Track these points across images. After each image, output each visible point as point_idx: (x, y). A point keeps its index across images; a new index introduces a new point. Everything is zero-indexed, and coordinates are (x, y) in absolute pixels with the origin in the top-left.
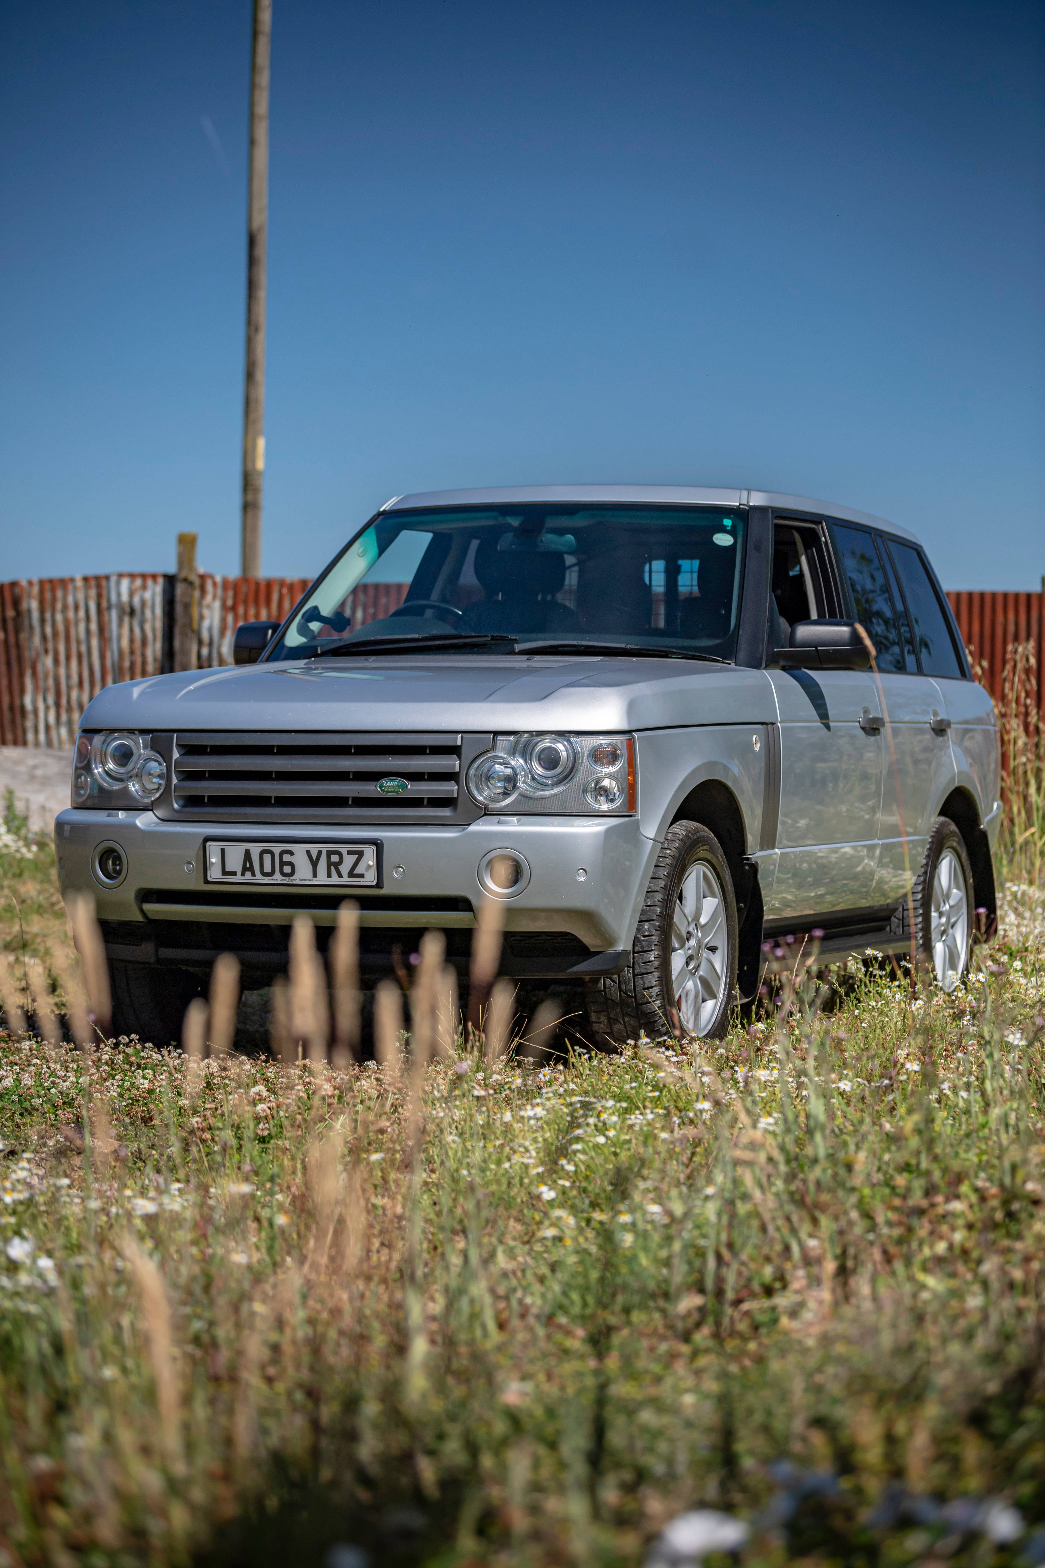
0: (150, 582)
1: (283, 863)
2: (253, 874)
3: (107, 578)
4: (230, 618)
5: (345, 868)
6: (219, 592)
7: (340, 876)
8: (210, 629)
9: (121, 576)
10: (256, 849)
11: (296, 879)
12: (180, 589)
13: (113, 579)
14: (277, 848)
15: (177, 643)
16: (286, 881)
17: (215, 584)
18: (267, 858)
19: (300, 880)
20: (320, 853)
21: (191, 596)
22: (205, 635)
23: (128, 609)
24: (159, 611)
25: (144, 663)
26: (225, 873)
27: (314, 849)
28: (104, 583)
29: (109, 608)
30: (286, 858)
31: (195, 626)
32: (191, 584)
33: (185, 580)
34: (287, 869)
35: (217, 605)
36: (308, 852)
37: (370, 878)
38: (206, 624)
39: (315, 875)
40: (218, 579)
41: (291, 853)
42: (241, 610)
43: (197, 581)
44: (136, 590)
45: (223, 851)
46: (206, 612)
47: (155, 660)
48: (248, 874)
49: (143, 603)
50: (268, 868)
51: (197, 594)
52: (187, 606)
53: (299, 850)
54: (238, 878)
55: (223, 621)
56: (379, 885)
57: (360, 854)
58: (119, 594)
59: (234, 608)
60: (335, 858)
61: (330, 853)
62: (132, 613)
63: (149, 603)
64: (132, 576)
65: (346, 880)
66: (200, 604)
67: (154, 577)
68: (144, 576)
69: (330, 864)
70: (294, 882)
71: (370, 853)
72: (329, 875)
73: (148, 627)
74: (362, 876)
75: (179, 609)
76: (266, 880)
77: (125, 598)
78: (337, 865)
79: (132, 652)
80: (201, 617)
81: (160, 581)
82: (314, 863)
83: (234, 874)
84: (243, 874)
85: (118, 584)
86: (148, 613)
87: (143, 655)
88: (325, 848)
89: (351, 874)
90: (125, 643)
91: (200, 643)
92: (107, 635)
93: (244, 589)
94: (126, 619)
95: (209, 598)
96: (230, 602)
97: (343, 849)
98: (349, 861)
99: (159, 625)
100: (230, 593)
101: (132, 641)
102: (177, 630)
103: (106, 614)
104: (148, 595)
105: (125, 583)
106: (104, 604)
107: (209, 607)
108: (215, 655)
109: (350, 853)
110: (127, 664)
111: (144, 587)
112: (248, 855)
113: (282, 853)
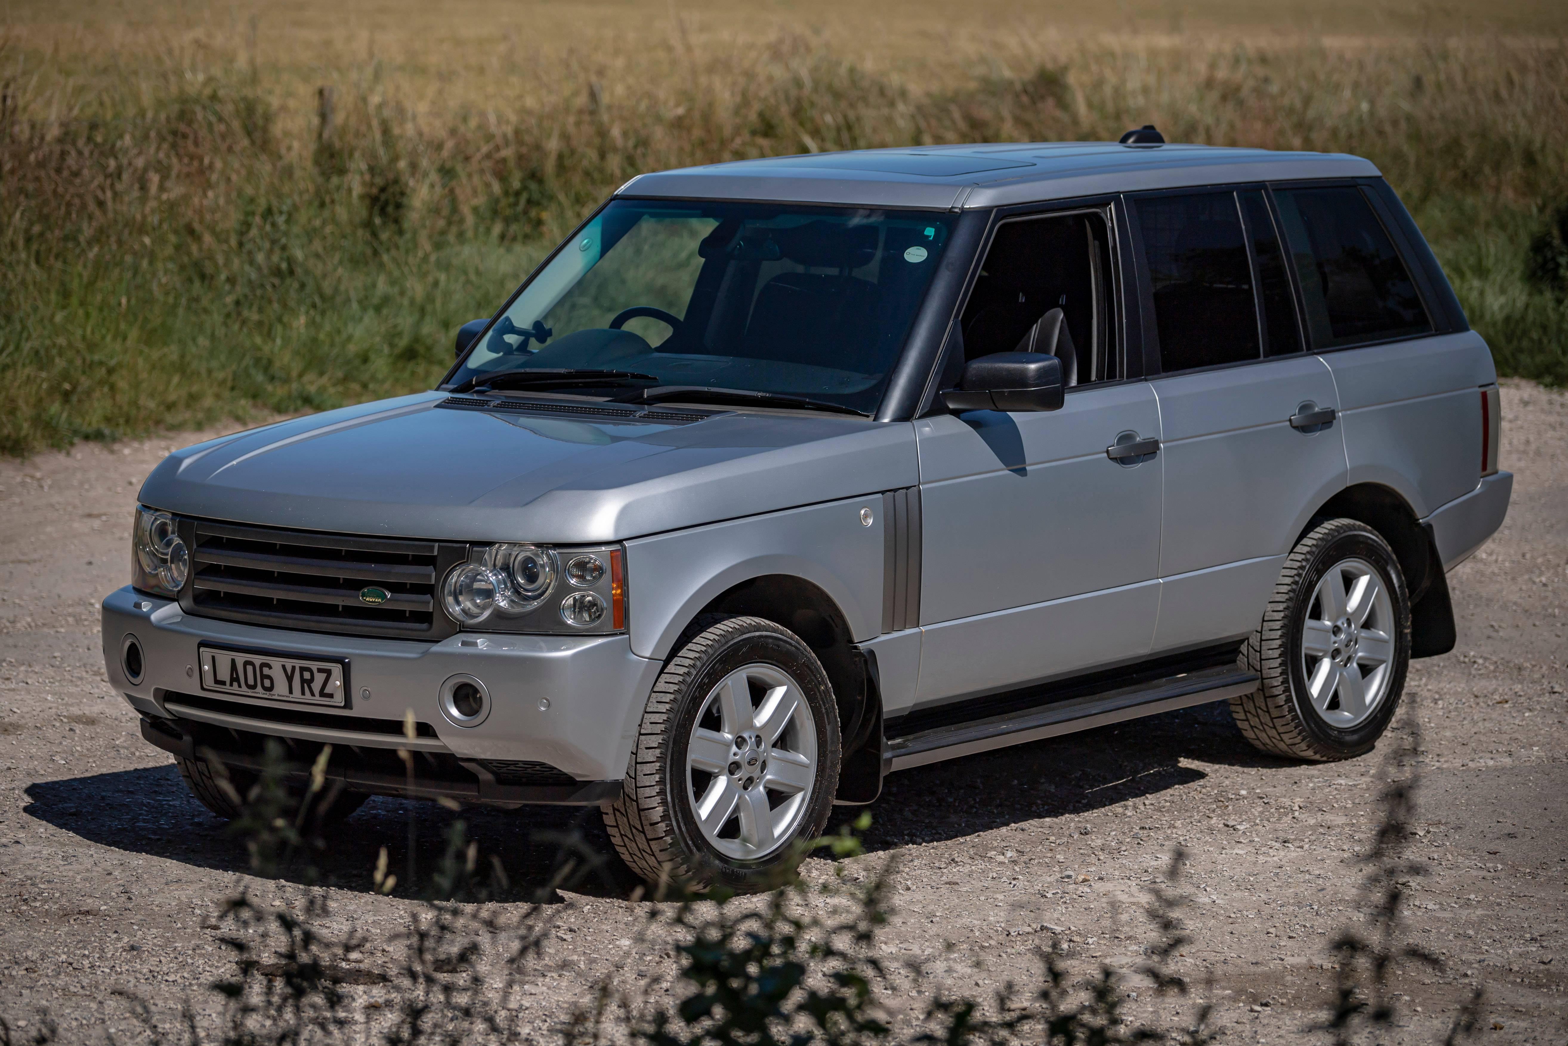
1: (263, 677)
2: (240, 686)
5: (317, 686)
7: (313, 694)
10: (240, 659)
11: (275, 694)
14: (258, 660)
16: (268, 695)
18: (250, 669)
19: (279, 695)
20: (294, 668)
26: (217, 682)
27: (289, 663)
30: (266, 671)
34: (267, 682)
36: (284, 667)
37: (339, 699)
39: (291, 692)
41: (270, 667)
45: (213, 658)
48: (235, 685)
50: (251, 681)
53: (276, 663)
56: (348, 705)
57: (330, 673)
60: (308, 675)
61: (302, 670)
65: (318, 699)
69: (303, 681)
70: (274, 697)
71: (337, 671)
72: (303, 693)
74: (331, 696)
76: (250, 693)
78: (309, 682)
82: (290, 679)
83: (224, 683)
84: (231, 684)
88: (297, 664)
89: (322, 694)
97: (314, 665)
98: (320, 678)
109: (320, 670)
113: (263, 665)
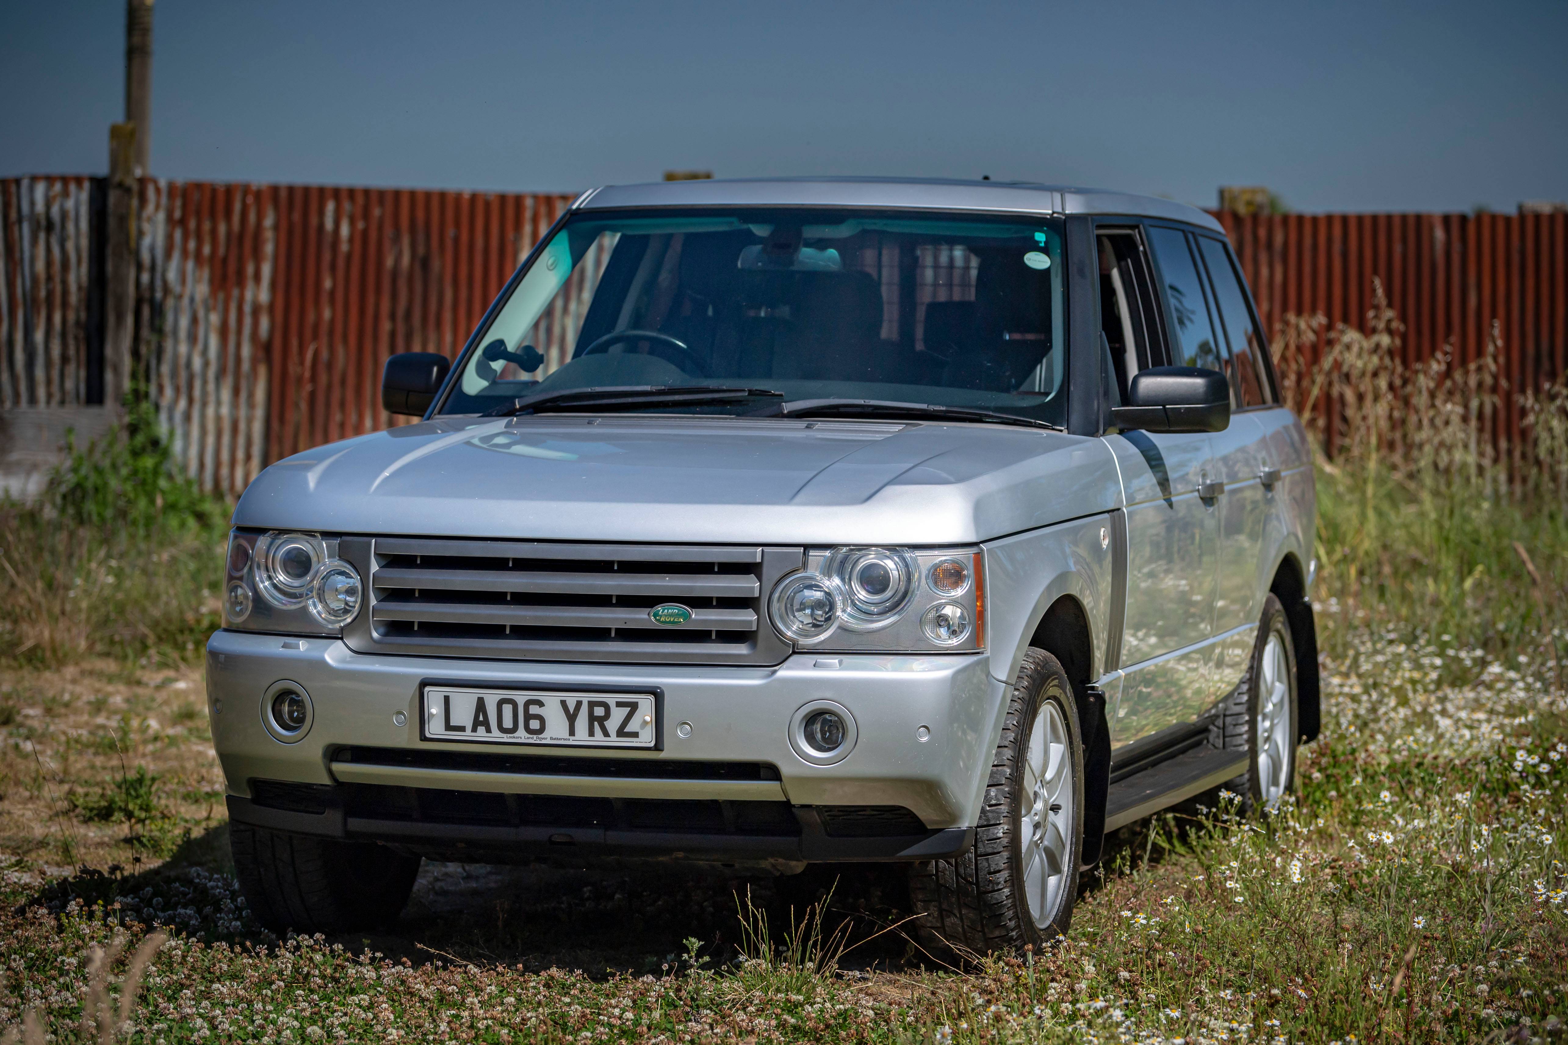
0: (72, 187)
1: (528, 717)
2: (489, 730)
3: (18, 182)
4: (178, 234)
5: (613, 725)
6: (164, 200)
7: (606, 734)
8: (152, 249)
9: (34, 179)
10: (492, 698)
11: (547, 737)
12: (113, 197)
13: (25, 183)
14: (521, 697)
15: (110, 268)
16: (534, 740)
17: (158, 190)
18: (507, 709)
19: (551, 738)
20: (579, 704)
21: (128, 206)
22: (146, 257)
23: (43, 222)
24: (84, 225)
25: (65, 293)
26: (449, 727)
27: (572, 699)
28: (13, 188)
29: (20, 220)
30: (534, 710)
31: (133, 244)
32: (128, 190)
33: (120, 185)
34: (535, 724)
35: (161, 216)
36: (563, 703)
37: (647, 738)
38: (146, 241)
39: (572, 732)
40: (163, 183)
41: (540, 704)
42: (192, 224)
43: (135, 187)
44: (54, 197)
45: (447, 699)
46: (146, 227)
47: (80, 288)
48: (481, 730)
49: (64, 215)
50: (508, 723)
51: (135, 202)
52: (123, 220)
53: (551, 700)
54: (468, 735)
55: (169, 238)
56: (658, 747)
57: (634, 707)
58: (32, 203)
59: (183, 222)
60: (599, 711)
61: (592, 705)
62: (50, 227)
63: (72, 214)
64: (50, 180)
65: (614, 740)
66: (139, 217)
67: (79, 180)
68: (65, 180)
69: (592, 718)
70: (543, 742)
71: (646, 704)
72: (591, 733)
73: (70, 246)
74: (635, 735)
75: (112, 223)
76: (506, 738)
77: (40, 207)
78: (602, 720)
79: (49, 278)
80: (141, 234)
81: (86, 185)
82: (572, 718)
83: (462, 729)
84: (474, 730)
85: (31, 190)
86: (71, 228)
87: (64, 283)
88: (586, 698)
89: (621, 733)
90: (40, 266)
91: (139, 267)
92: (17, 255)
93: (196, 196)
94: (42, 236)
95: (150, 208)
96: (177, 214)
97: (611, 699)
98: (618, 715)
99: (84, 242)
100: (178, 203)
101: (49, 264)
102: (109, 251)
103: (16, 229)
104: (70, 204)
105: (40, 189)
106: (13, 215)
107: (150, 219)
108: (158, 283)
109: (619, 704)
110: (43, 293)
111: (65, 194)
112: (481, 706)
113: (528, 704)
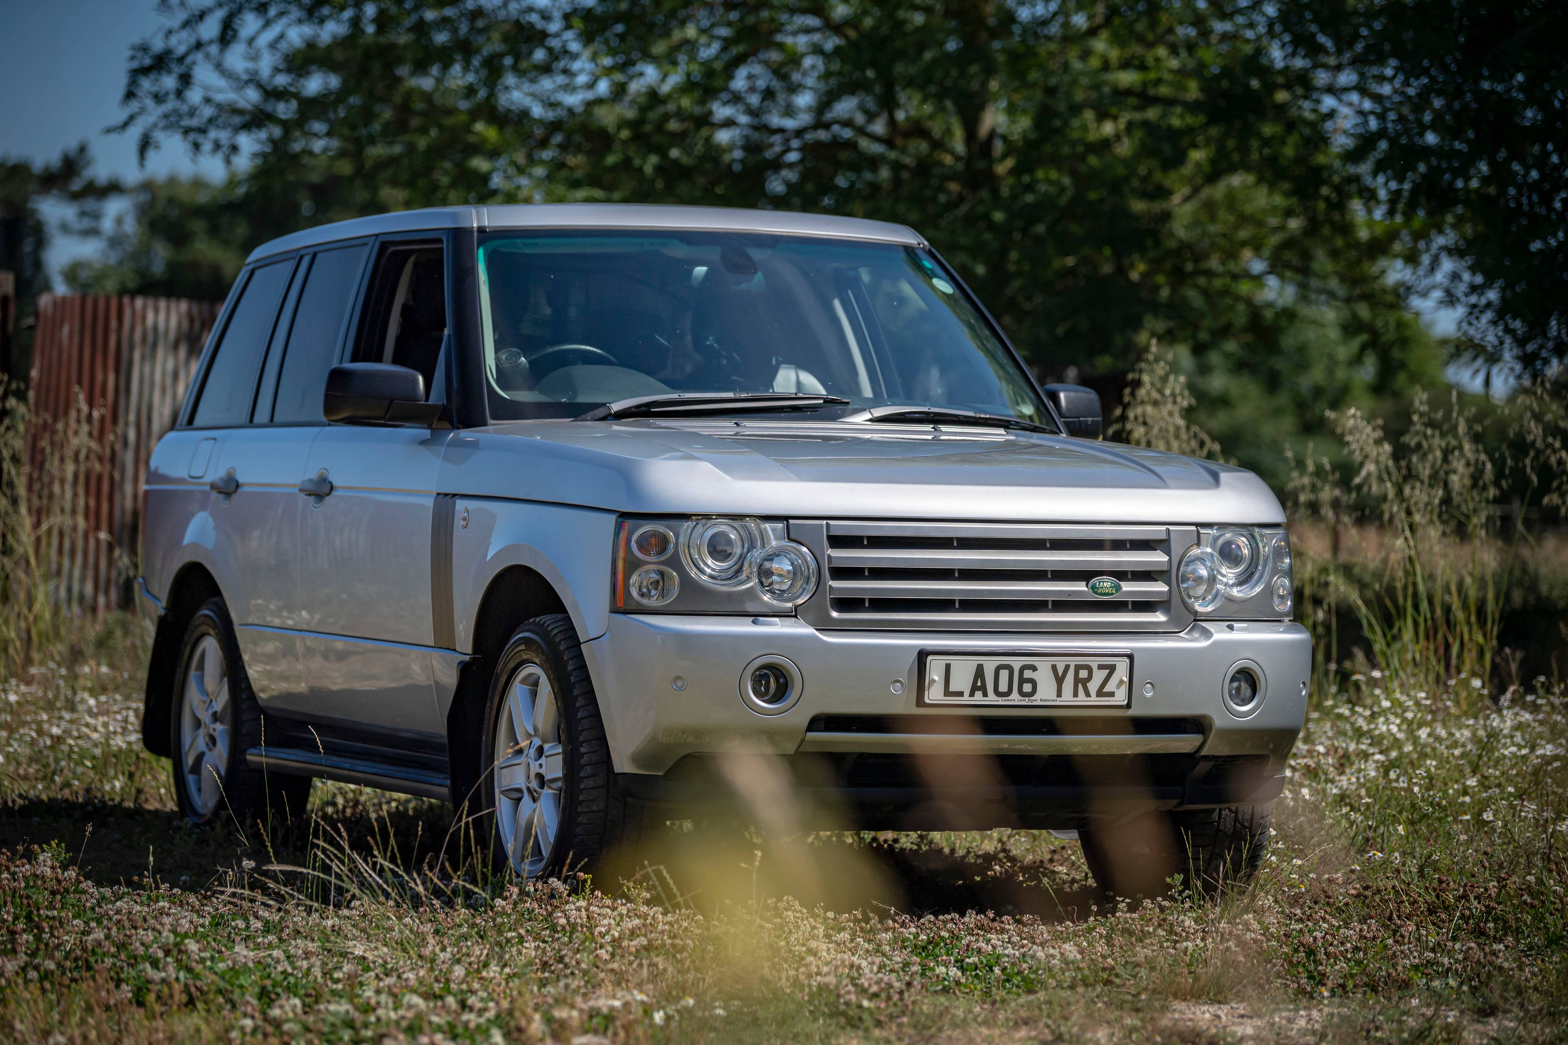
1: (1022, 681)
2: (985, 694)
5: (1094, 686)
10: (990, 665)
11: (1037, 699)
14: (1017, 663)
16: (1026, 701)
18: (1004, 675)
19: (1041, 700)
20: (1067, 667)
26: (948, 693)
27: (1061, 663)
30: (1028, 674)
34: (1027, 688)
36: (1054, 668)
37: (1120, 697)
39: (1059, 694)
41: (1034, 668)
45: (948, 667)
48: (979, 695)
50: (1003, 687)
53: (1043, 665)
54: (966, 699)
56: (1129, 705)
57: (1112, 669)
60: (1083, 674)
61: (1078, 668)
65: (1094, 700)
69: (1077, 680)
70: (1034, 704)
71: (1122, 666)
72: (1076, 695)
74: (1111, 695)
76: (1001, 701)
78: (1085, 682)
82: (1060, 681)
83: (961, 694)
84: (972, 694)
88: (1073, 662)
89: (1100, 693)
97: (1094, 662)
98: (1099, 676)
109: (1100, 668)
112: (980, 672)
113: (1023, 669)
